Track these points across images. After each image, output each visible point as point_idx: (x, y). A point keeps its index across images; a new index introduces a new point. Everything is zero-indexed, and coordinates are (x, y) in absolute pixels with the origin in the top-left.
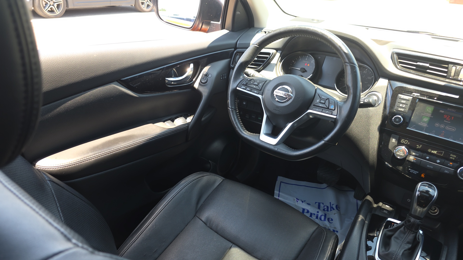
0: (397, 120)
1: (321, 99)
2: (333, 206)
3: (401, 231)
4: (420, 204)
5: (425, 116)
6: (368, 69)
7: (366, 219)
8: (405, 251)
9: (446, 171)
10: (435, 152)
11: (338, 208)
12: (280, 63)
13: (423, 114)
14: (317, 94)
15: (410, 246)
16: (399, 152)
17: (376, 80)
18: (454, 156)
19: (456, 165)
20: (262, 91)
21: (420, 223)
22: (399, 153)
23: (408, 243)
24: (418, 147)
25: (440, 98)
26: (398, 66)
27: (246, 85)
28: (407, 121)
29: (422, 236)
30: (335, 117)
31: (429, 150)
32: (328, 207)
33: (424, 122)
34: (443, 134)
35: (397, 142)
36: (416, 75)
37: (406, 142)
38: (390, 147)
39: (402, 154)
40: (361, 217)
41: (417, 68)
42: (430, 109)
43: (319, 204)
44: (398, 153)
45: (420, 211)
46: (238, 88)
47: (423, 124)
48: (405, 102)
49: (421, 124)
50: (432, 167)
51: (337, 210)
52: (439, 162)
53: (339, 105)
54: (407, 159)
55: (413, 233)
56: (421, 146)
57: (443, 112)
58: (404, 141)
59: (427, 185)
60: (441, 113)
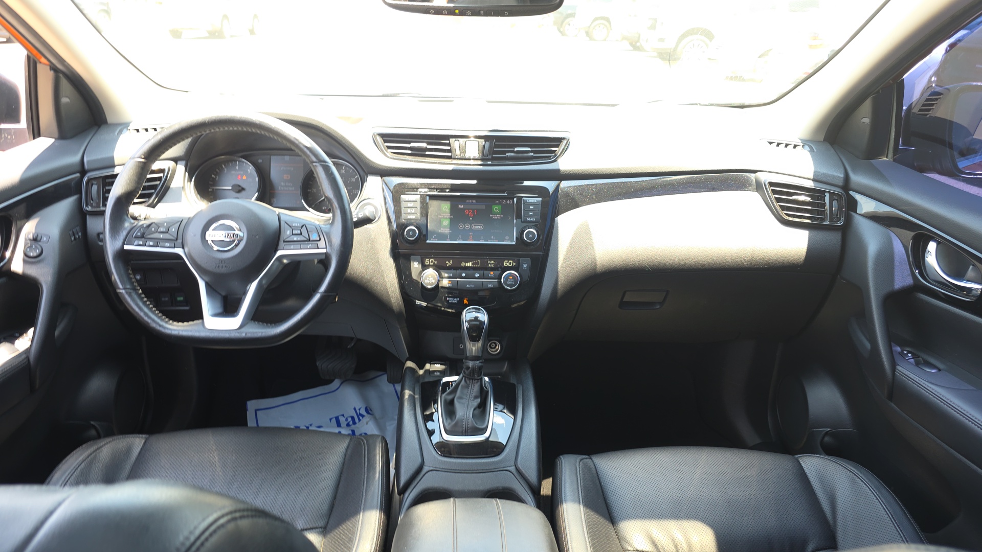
0: (411, 233)
1: (293, 228)
2: (361, 412)
3: (462, 386)
4: (474, 339)
5: (443, 218)
6: (346, 166)
7: (414, 393)
8: (474, 410)
9: (490, 286)
10: (469, 264)
11: (370, 412)
12: (189, 183)
13: (440, 217)
14: (283, 223)
15: (479, 400)
16: (428, 279)
17: (363, 181)
18: (492, 262)
19: (498, 273)
20: (180, 241)
21: (480, 364)
23: (476, 397)
24: (449, 264)
25: (454, 188)
26: (388, 152)
27: (143, 236)
28: (423, 233)
29: (489, 383)
30: (324, 251)
31: (463, 264)
32: (353, 418)
33: (445, 227)
34: (473, 236)
35: (420, 266)
36: (415, 161)
37: (432, 261)
38: (414, 275)
39: (432, 280)
40: (407, 393)
41: (412, 152)
42: (446, 207)
43: (337, 419)
44: (426, 281)
45: (475, 349)
46: (126, 247)
47: (445, 230)
48: (413, 204)
49: (442, 230)
50: (472, 286)
51: (369, 415)
52: (478, 275)
53: (325, 232)
54: (440, 285)
55: (477, 382)
56: (451, 261)
57: (462, 207)
58: (429, 261)
59: (474, 310)
60: (461, 209)
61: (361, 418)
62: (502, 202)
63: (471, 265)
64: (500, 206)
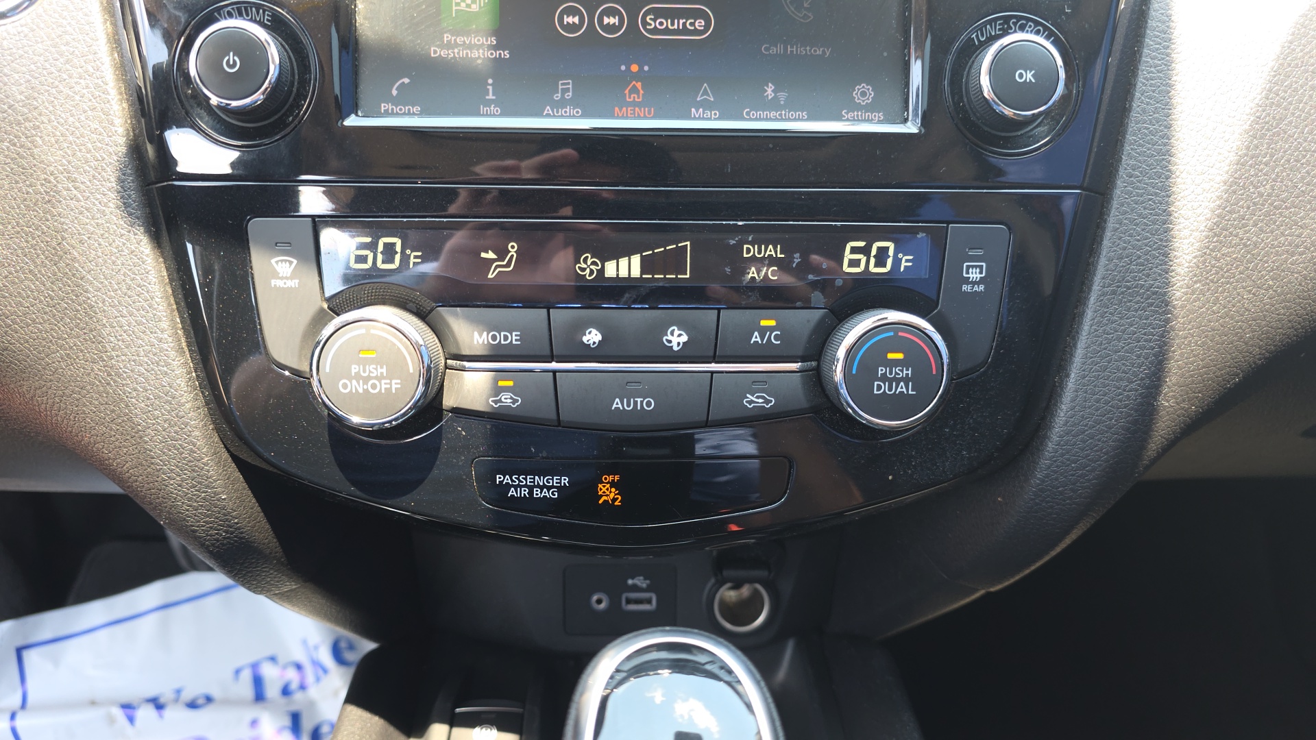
0: (232, 62)
9: (755, 400)
10: (628, 267)
16: (354, 369)
18: (770, 251)
19: (805, 319)
22: (358, 377)
33: (466, 23)
34: (639, 85)
35: (314, 282)
37: (389, 252)
39: (379, 378)
43: (255, 666)
47: (465, 46)
50: (646, 404)
52: (685, 338)
54: (449, 401)
56: (513, 248)
58: (372, 246)
61: (321, 672)
63: (636, 272)
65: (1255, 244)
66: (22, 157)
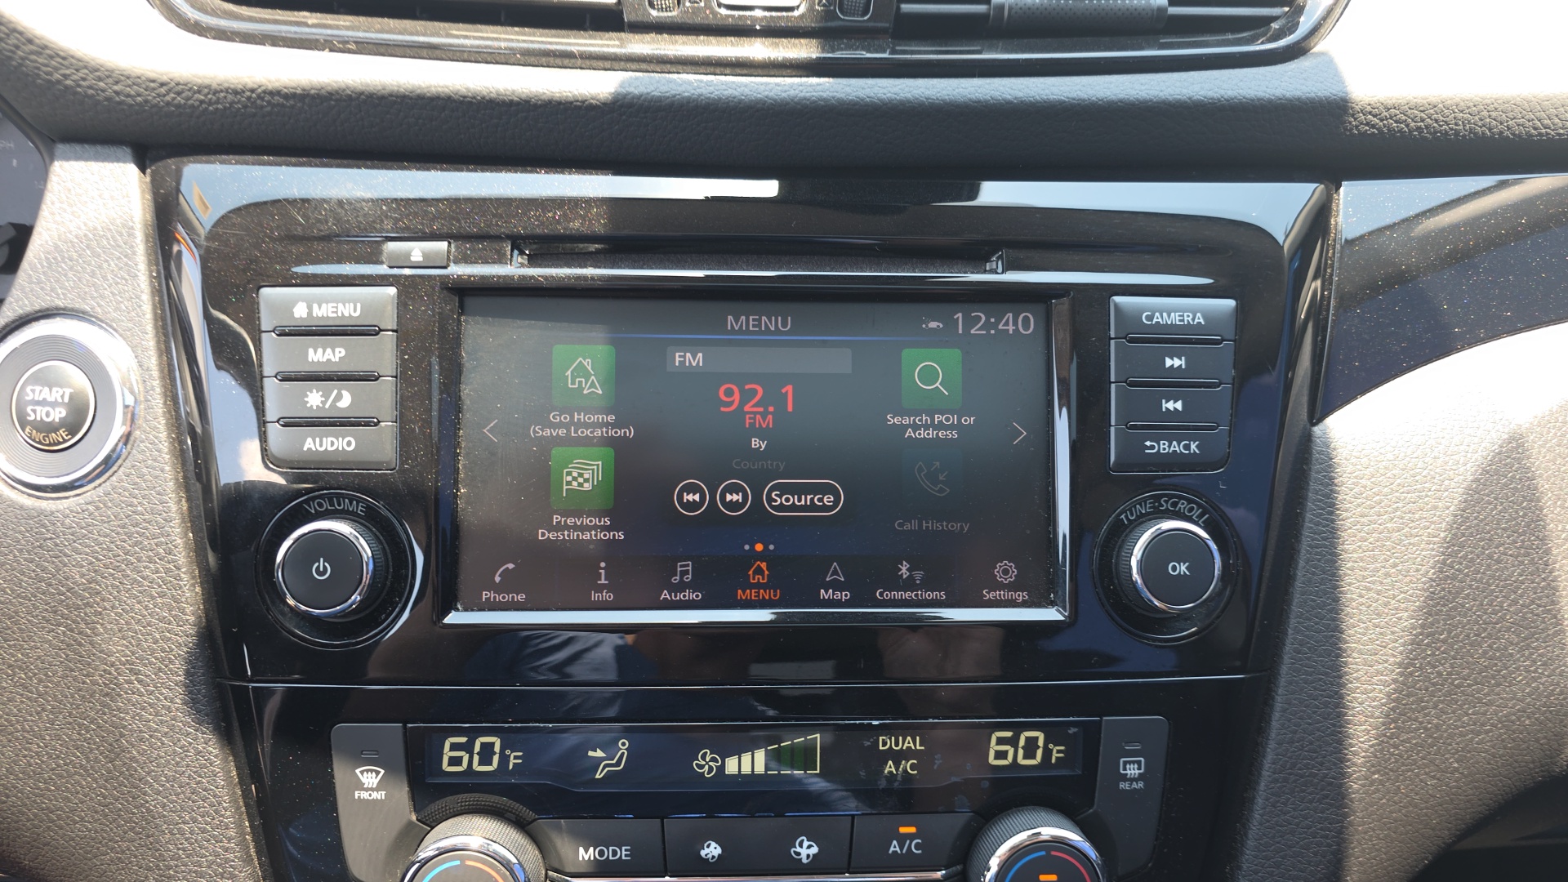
0: (322, 570)
5: (567, 441)
10: (753, 762)
13: (547, 432)
18: (909, 742)
19: (951, 824)
24: (605, 763)
31: (705, 763)
33: (577, 505)
34: (764, 565)
35: (402, 793)
36: (365, 48)
37: (486, 753)
38: (364, 860)
42: (588, 364)
47: (576, 528)
48: (340, 352)
49: (559, 528)
52: (815, 850)
56: (623, 745)
57: (695, 360)
58: (468, 748)
60: (689, 375)
62: (970, 322)
63: (760, 768)
64: (954, 355)
65: (1437, 727)
66: (80, 644)
